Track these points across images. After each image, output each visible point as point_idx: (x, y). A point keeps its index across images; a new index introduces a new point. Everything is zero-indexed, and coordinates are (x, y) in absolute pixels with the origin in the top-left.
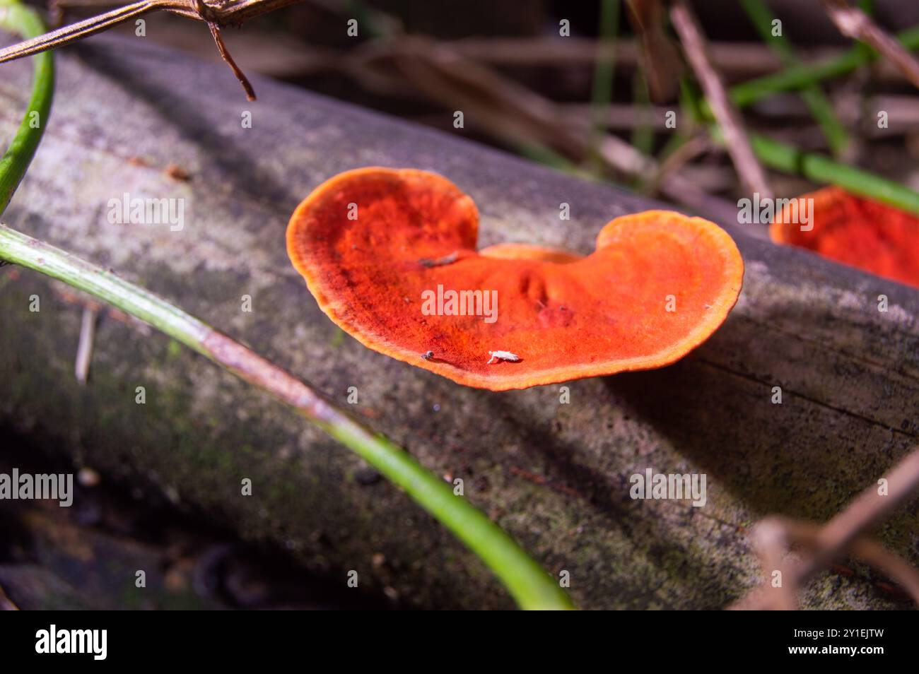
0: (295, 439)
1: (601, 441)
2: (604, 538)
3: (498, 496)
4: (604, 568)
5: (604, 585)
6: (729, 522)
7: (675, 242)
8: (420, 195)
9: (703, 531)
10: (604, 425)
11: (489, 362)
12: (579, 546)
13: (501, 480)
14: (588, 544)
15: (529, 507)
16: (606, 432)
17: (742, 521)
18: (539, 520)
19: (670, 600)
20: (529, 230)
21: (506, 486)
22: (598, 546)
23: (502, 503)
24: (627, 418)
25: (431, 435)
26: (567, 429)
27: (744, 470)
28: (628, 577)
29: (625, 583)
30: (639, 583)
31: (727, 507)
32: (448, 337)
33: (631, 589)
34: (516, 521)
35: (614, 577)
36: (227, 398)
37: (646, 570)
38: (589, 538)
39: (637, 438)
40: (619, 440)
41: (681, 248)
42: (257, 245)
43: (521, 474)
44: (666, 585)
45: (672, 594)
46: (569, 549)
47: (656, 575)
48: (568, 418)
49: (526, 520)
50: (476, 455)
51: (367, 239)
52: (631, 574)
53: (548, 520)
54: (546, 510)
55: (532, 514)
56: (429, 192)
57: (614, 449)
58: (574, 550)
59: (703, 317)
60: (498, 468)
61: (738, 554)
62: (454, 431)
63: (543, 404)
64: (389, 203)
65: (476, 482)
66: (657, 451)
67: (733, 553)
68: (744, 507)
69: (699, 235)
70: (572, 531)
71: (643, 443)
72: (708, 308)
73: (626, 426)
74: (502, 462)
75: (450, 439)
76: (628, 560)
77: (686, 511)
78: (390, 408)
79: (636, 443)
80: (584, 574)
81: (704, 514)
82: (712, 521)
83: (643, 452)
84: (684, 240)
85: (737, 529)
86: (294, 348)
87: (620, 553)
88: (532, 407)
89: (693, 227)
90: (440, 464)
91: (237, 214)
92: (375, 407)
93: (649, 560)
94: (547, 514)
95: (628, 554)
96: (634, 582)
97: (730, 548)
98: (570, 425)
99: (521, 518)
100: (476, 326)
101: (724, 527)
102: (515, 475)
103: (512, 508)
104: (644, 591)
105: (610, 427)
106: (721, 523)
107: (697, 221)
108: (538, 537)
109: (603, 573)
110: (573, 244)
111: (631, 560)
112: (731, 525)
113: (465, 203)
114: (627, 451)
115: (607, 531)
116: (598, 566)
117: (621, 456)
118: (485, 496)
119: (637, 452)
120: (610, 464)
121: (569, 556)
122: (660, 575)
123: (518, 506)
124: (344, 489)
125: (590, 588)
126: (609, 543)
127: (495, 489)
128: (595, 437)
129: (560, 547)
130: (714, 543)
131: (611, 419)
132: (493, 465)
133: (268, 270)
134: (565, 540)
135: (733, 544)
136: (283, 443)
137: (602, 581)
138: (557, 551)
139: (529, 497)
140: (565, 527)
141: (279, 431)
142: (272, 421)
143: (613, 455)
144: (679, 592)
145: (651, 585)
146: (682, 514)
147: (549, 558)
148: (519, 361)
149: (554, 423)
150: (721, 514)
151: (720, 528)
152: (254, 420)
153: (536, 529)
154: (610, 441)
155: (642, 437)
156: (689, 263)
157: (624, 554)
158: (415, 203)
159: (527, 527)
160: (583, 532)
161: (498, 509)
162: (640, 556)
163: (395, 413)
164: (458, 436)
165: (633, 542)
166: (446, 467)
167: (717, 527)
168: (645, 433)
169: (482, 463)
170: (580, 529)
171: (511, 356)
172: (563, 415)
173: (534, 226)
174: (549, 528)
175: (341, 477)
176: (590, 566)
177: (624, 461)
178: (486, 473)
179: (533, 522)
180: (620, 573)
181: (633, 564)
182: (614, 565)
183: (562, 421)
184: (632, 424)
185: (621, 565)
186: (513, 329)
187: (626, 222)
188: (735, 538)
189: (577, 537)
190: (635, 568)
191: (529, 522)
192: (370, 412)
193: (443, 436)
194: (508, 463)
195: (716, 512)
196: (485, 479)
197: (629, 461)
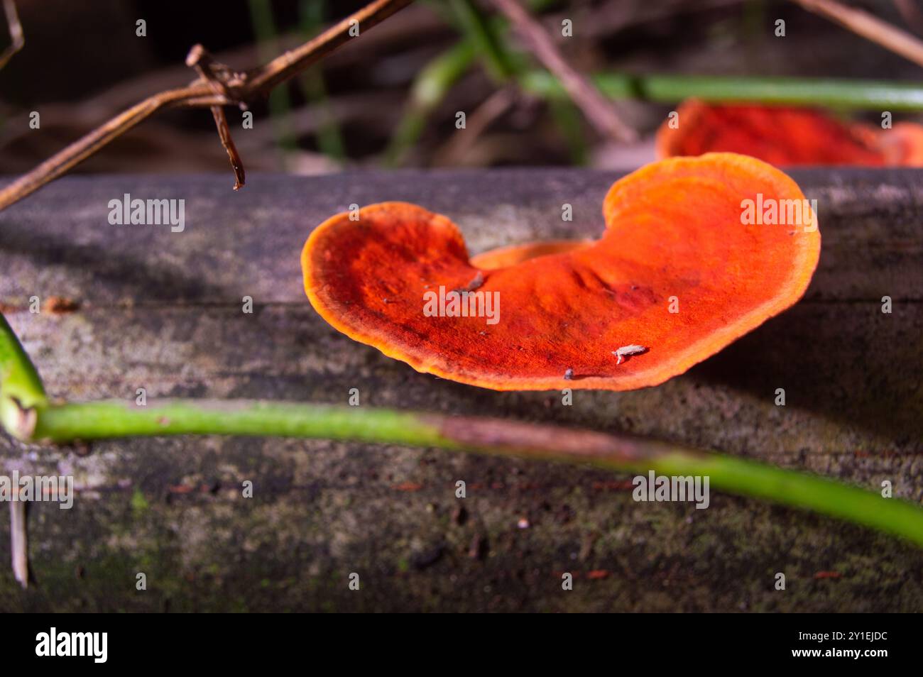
0: (325, 549)
1: (680, 421)
2: (718, 519)
3: (586, 521)
4: (726, 550)
5: (731, 569)
6: (844, 450)
7: (700, 185)
8: (393, 229)
9: (820, 470)
10: (677, 402)
11: (618, 362)
12: (692, 538)
13: (585, 501)
14: (702, 532)
15: (625, 519)
16: (682, 409)
17: (857, 445)
18: (640, 528)
19: (807, 555)
20: (489, 234)
21: (592, 506)
22: (714, 530)
23: (593, 526)
24: (697, 387)
25: (490, 484)
26: (639, 421)
27: (839, 394)
28: (755, 549)
29: (753, 557)
30: (768, 550)
31: (837, 437)
32: (555, 354)
33: (761, 561)
34: (614, 539)
35: (740, 555)
36: (226, 534)
37: (773, 534)
38: (702, 525)
39: (716, 403)
40: (699, 411)
41: (711, 188)
42: (196, 352)
43: (606, 488)
44: (798, 541)
45: (808, 548)
46: (682, 545)
47: (785, 534)
48: (635, 409)
49: (625, 534)
50: (548, 486)
51: (386, 290)
52: (758, 544)
53: (650, 523)
54: (646, 514)
55: (630, 524)
56: (399, 223)
57: (697, 423)
58: (688, 544)
59: (796, 243)
60: (578, 490)
61: (864, 479)
62: (515, 470)
63: (603, 405)
64: (372, 246)
65: (557, 515)
66: (742, 408)
67: (860, 480)
68: (854, 430)
69: (723, 170)
70: (680, 526)
71: (724, 406)
72: (792, 234)
73: (700, 395)
74: (580, 483)
75: (512, 479)
76: (750, 531)
77: (796, 457)
78: (431, 472)
79: (718, 408)
80: (705, 565)
81: (816, 454)
82: (827, 457)
83: (729, 415)
84: (709, 180)
85: (855, 455)
86: (290, 448)
87: (740, 527)
88: (591, 412)
89: (712, 164)
90: (509, 511)
91: (156, 326)
92: (413, 478)
93: (773, 523)
94: (648, 518)
95: (748, 526)
96: (762, 551)
97: (854, 477)
98: (640, 416)
99: (619, 534)
100: (567, 334)
101: (842, 458)
102: (599, 490)
103: (606, 528)
104: (776, 556)
105: (684, 402)
106: (836, 455)
107: (710, 157)
108: (643, 546)
109: (727, 556)
110: (544, 232)
111: (754, 529)
112: (848, 453)
113: (440, 222)
114: (711, 419)
115: (719, 510)
116: (719, 551)
117: (708, 428)
118: (571, 526)
119: (723, 417)
120: (699, 440)
121: (684, 553)
122: (789, 533)
123: (612, 523)
124: (399, 582)
125: (715, 578)
126: (725, 522)
127: (581, 513)
128: (671, 418)
129: (672, 547)
130: (837, 477)
131: (681, 394)
132: (571, 490)
133: (223, 375)
134: (675, 537)
135: (856, 472)
136: (310, 559)
137: (728, 565)
138: (669, 553)
139: (622, 508)
140: (671, 525)
141: (301, 547)
142: (290, 539)
143: (699, 429)
144: (814, 543)
145: (783, 548)
146: (793, 462)
147: (662, 565)
148: (647, 350)
149: (623, 419)
150: (833, 446)
151: (837, 460)
152: (265, 546)
153: (639, 539)
154: (690, 416)
155: (721, 400)
156: (731, 199)
157: (745, 528)
158: (395, 239)
159: (629, 541)
160: (694, 522)
161: (590, 534)
162: (761, 522)
163: (439, 475)
164: (521, 473)
165: (750, 511)
166: (517, 512)
167: (833, 460)
168: (723, 395)
169: (558, 492)
170: (689, 520)
171: (637, 348)
172: (628, 408)
173: (493, 228)
174: (653, 532)
175: (392, 571)
176: (710, 554)
177: (712, 432)
178: (566, 501)
179: (634, 533)
180: (745, 549)
181: (756, 535)
182: (736, 543)
183: (630, 414)
184: (705, 391)
185: (744, 539)
186: (604, 325)
187: (626, 184)
188: (856, 465)
189: (688, 529)
190: (760, 537)
191: (629, 534)
192: (409, 485)
193: (503, 481)
194: (586, 480)
195: (827, 446)
196: (566, 508)
197: (717, 430)
